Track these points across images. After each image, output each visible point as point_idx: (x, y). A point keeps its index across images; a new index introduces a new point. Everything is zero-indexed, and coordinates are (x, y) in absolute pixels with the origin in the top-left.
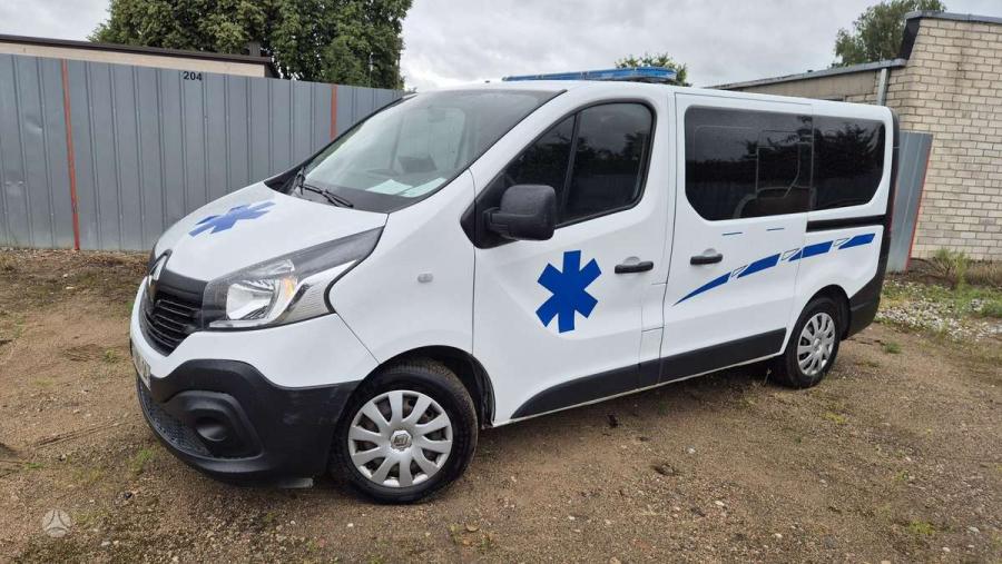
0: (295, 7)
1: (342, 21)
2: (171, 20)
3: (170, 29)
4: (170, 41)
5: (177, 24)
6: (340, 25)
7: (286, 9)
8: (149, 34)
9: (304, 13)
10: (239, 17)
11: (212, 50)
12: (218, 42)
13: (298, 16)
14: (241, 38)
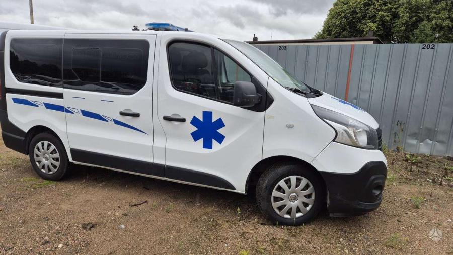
0: (407, 10)
1: (435, 12)
2: (345, 26)
3: (344, 30)
4: (343, 35)
5: (347, 28)
6: (433, 15)
7: (402, 12)
8: (336, 33)
9: (412, 12)
10: (377, 19)
11: (361, 37)
12: (365, 33)
13: (408, 14)
14: (375, 29)
